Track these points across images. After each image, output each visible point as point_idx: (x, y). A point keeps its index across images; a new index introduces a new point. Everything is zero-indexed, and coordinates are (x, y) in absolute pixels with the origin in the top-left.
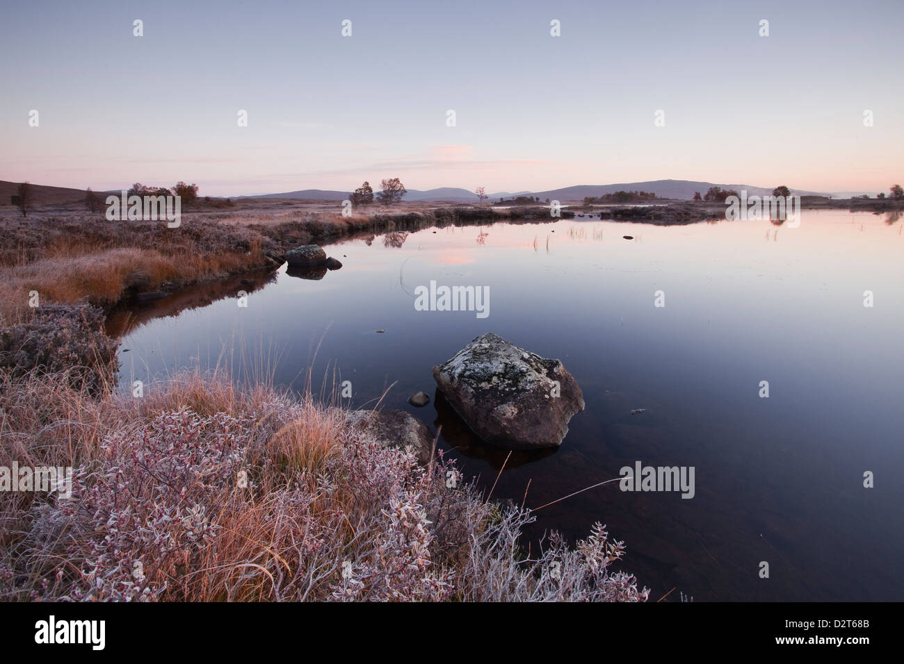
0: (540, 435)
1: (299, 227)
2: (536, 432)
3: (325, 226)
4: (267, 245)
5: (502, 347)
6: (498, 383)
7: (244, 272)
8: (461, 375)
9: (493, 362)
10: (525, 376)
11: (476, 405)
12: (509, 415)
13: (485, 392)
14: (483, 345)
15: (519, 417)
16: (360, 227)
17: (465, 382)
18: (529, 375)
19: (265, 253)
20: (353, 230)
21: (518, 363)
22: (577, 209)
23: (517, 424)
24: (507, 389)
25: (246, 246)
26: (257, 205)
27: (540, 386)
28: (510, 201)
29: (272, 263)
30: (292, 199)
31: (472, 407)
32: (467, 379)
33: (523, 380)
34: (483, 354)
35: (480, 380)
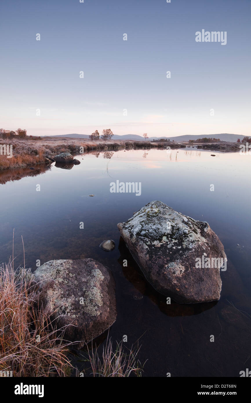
0: (205, 293)
1: (65, 147)
2: (201, 290)
3: (77, 147)
4: (46, 153)
5: (168, 212)
6: (167, 242)
7: (34, 164)
8: (138, 234)
9: (162, 224)
10: (188, 237)
11: (150, 260)
12: (178, 273)
13: (157, 249)
14: (153, 209)
15: (186, 276)
16: (93, 148)
17: (142, 239)
18: (191, 236)
19: (45, 156)
20: (89, 150)
21: (181, 225)
22: (186, 144)
23: (185, 281)
24: (174, 248)
25: (36, 153)
26: (51, 139)
27: (199, 245)
28: (158, 141)
29: (48, 161)
30: (66, 138)
31: (146, 262)
32: (143, 238)
33: (186, 240)
34: (154, 216)
35: (153, 239)
